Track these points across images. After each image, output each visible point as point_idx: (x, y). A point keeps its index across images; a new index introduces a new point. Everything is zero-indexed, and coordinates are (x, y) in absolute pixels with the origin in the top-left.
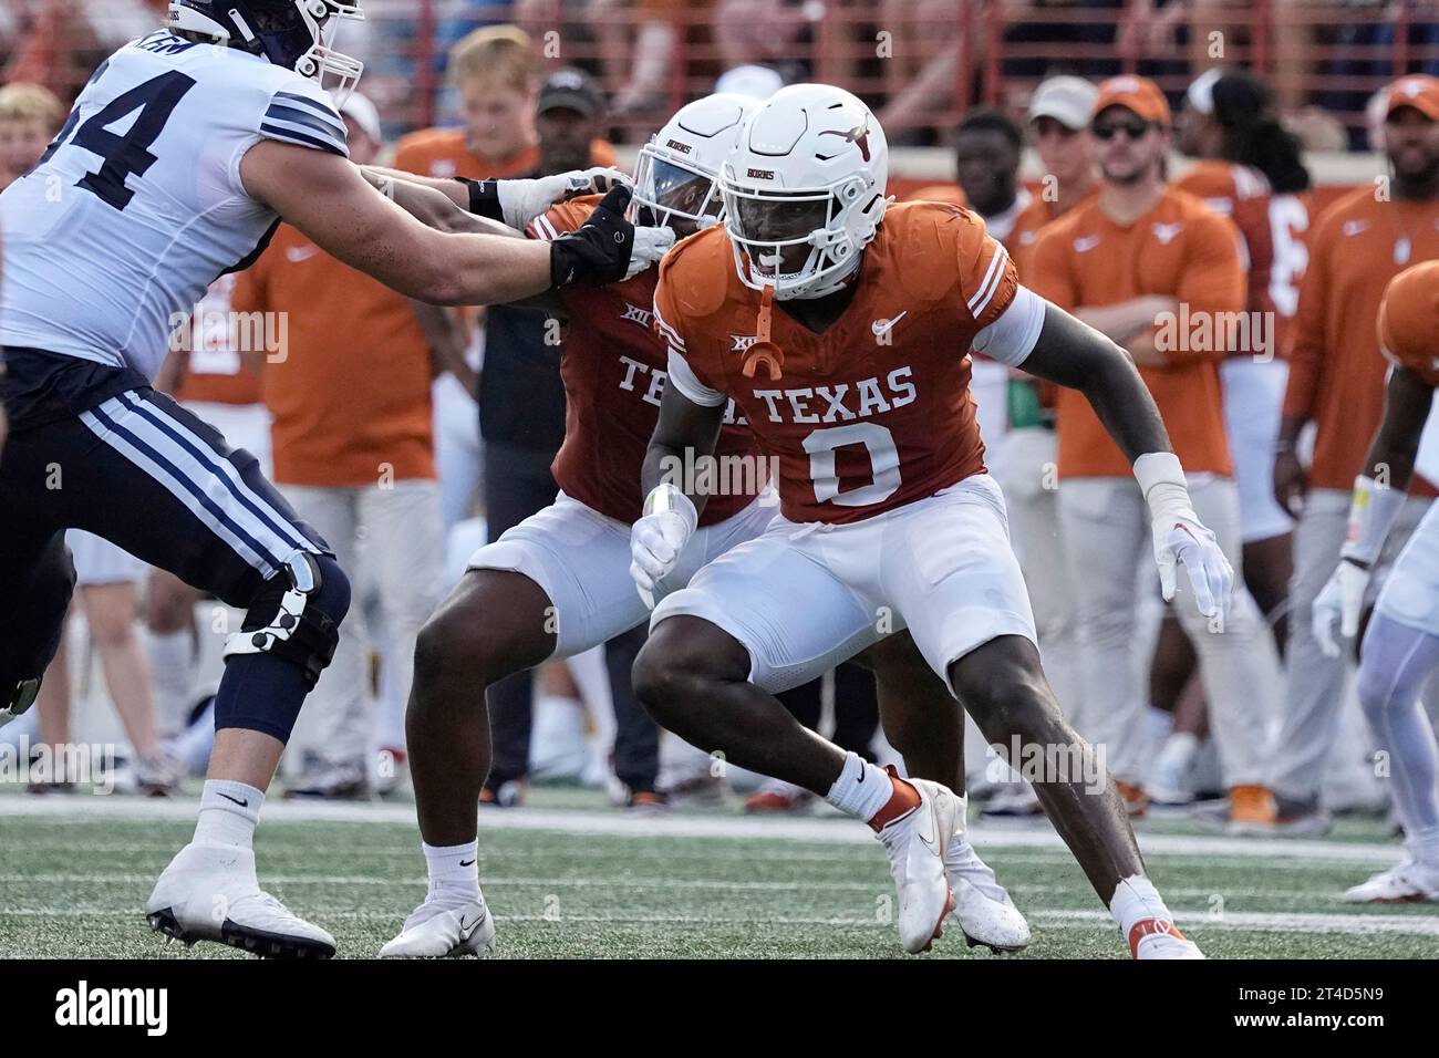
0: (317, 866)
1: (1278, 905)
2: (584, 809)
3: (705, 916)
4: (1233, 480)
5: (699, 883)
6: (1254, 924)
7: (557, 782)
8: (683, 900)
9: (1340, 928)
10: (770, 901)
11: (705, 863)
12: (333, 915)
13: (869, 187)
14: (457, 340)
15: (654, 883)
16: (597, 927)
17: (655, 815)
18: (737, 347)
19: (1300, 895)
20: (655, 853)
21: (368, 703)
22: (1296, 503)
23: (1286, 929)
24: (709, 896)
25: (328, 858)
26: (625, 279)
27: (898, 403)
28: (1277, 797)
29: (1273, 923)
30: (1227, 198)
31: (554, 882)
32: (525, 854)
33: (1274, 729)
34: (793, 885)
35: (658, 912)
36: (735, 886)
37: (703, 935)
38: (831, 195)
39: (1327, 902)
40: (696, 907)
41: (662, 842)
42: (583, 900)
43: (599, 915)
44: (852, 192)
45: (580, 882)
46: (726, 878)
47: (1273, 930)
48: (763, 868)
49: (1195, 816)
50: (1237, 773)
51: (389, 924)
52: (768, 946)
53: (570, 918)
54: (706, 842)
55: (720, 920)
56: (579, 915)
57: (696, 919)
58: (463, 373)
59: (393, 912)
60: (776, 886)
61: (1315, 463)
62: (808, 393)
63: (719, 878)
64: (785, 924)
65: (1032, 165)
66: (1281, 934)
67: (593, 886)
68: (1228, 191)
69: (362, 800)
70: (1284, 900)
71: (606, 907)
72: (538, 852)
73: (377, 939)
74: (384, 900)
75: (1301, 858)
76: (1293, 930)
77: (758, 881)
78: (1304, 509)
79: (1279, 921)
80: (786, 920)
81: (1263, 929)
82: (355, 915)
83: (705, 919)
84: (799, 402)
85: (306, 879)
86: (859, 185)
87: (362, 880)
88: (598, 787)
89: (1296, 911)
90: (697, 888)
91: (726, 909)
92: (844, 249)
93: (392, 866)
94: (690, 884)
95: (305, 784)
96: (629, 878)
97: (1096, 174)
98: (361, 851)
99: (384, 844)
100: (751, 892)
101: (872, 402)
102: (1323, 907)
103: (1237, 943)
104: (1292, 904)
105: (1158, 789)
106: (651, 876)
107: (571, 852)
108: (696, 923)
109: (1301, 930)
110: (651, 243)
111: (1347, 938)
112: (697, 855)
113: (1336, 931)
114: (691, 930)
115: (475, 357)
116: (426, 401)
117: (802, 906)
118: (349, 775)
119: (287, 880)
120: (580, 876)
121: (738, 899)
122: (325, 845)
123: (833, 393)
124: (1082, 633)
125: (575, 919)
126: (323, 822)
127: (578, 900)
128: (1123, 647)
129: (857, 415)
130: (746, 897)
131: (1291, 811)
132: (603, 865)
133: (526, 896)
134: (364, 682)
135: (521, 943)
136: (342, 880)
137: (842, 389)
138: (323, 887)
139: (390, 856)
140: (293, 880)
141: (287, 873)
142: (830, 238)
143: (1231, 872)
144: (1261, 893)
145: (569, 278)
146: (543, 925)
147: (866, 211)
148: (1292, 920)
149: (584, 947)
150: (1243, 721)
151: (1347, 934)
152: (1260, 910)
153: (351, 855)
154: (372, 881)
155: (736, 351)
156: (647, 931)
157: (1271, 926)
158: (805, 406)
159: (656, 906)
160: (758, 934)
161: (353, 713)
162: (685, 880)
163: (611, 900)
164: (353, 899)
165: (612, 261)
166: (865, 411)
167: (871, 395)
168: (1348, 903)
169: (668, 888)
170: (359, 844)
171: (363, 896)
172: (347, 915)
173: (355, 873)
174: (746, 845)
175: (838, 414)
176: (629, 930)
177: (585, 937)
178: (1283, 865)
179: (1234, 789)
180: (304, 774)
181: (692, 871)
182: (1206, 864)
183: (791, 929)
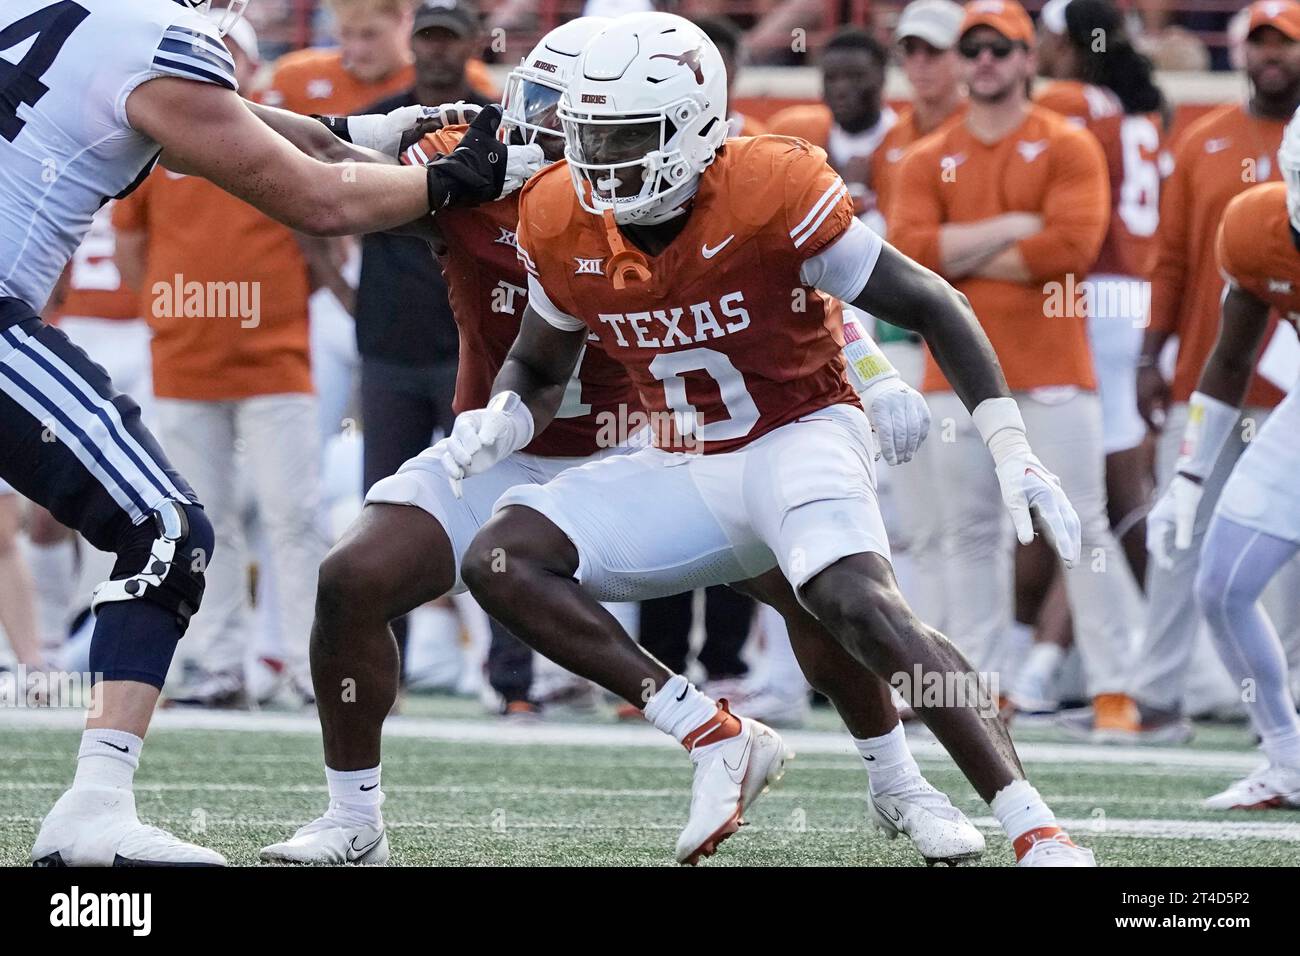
0: (196, 774)
1: (1140, 812)
2: (458, 717)
3: (579, 822)
4: (1096, 394)
5: (573, 790)
6: (1118, 831)
7: (431, 692)
8: (556, 807)
9: (1201, 834)
10: (641, 807)
11: (577, 770)
12: (212, 822)
13: (703, 110)
14: (335, 256)
15: (527, 790)
16: (472, 834)
17: (528, 723)
18: (580, 270)
19: (1162, 802)
20: (528, 761)
21: (247, 614)
22: (1158, 417)
23: (1149, 836)
24: (581, 802)
25: (207, 765)
26: (501, 198)
27: (732, 328)
28: (1140, 705)
29: (1136, 829)
30: (1077, 119)
31: (429, 789)
32: (402, 762)
33: (1138, 639)
34: (665, 792)
35: (532, 818)
36: (608, 793)
37: (576, 841)
38: (663, 117)
39: (1189, 809)
40: (569, 813)
41: (535, 750)
42: (458, 807)
43: (473, 822)
44: (685, 114)
45: (455, 789)
46: (599, 785)
47: (1136, 836)
48: (635, 776)
49: (1060, 724)
50: (1101, 680)
51: (267, 831)
52: (640, 851)
53: (445, 824)
54: (579, 750)
55: (593, 826)
56: (454, 822)
57: (569, 826)
58: (340, 289)
59: (271, 819)
60: (648, 793)
61: (1178, 377)
62: (646, 316)
63: (592, 785)
64: (657, 830)
65: (898, 83)
66: (1144, 840)
67: (467, 793)
68: (1082, 111)
69: (241, 709)
70: (1147, 807)
71: (481, 814)
72: (414, 760)
73: (255, 845)
74: (263, 807)
75: (1164, 765)
76: (1156, 836)
77: (629, 788)
78: (1166, 422)
79: (1142, 827)
80: (658, 827)
81: (1126, 835)
82: (234, 822)
83: (578, 826)
84: (640, 326)
85: (185, 787)
86: (692, 107)
87: (240, 787)
88: (473, 696)
89: (1159, 817)
90: (570, 795)
91: (598, 816)
92: (680, 171)
93: (270, 774)
94: (564, 792)
95: (186, 693)
96: (503, 785)
97: (962, 92)
98: (240, 759)
99: (261, 752)
100: (622, 799)
101: (707, 326)
102: (1186, 814)
103: (1102, 850)
104: (1155, 811)
105: (1024, 698)
106: (527, 783)
107: (446, 759)
108: (569, 829)
109: (1164, 836)
110: (522, 160)
111: (1210, 844)
112: (571, 762)
113: (1199, 837)
114: (565, 836)
115: (352, 273)
116: (304, 315)
117: (674, 813)
118: (228, 684)
119: (167, 787)
120: (455, 783)
121: (611, 806)
122: (205, 753)
123: (669, 317)
124: (949, 544)
125: (450, 825)
126: (202, 730)
127: (453, 806)
128: (989, 559)
129: (693, 339)
130: (618, 803)
131: (1154, 719)
132: (477, 773)
133: (402, 803)
134: (243, 593)
135: (397, 850)
136: (221, 787)
137: (677, 313)
138: (203, 794)
139: (268, 763)
140: (172, 787)
141: (167, 781)
142: (666, 160)
143: (1096, 779)
144: (1124, 800)
145: (447, 201)
146: (418, 831)
147: (704, 133)
148: (1155, 827)
149: (459, 853)
150: (1107, 631)
151: (1210, 840)
152: (1125, 817)
153: (230, 762)
154: (251, 788)
155: (580, 274)
156: (521, 838)
157: (1134, 833)
158: (645, 330)
159: (530, 812)
160: (630, 840)
161: (232, 623)
162: (559, 787)
163: (486, 807)
164: (232, 806)
165: (487, 182)
166: (701, 336)
167: (705, 320)
168: (1209, 810)
169: (542, 795)
170: (238, 752)
171: (241, 803)
172: (227, 822)
173: (233, 781)
174: (618, 753)
175: (676, 338)
176: (503, 837)
177: (461, 843)
178: (1146, 772)
179: (1098, 697)
180: (184, 683)
181: (565, 778)
182: (1070, 771)
183: (663, 835)
